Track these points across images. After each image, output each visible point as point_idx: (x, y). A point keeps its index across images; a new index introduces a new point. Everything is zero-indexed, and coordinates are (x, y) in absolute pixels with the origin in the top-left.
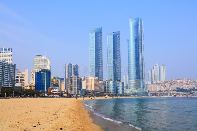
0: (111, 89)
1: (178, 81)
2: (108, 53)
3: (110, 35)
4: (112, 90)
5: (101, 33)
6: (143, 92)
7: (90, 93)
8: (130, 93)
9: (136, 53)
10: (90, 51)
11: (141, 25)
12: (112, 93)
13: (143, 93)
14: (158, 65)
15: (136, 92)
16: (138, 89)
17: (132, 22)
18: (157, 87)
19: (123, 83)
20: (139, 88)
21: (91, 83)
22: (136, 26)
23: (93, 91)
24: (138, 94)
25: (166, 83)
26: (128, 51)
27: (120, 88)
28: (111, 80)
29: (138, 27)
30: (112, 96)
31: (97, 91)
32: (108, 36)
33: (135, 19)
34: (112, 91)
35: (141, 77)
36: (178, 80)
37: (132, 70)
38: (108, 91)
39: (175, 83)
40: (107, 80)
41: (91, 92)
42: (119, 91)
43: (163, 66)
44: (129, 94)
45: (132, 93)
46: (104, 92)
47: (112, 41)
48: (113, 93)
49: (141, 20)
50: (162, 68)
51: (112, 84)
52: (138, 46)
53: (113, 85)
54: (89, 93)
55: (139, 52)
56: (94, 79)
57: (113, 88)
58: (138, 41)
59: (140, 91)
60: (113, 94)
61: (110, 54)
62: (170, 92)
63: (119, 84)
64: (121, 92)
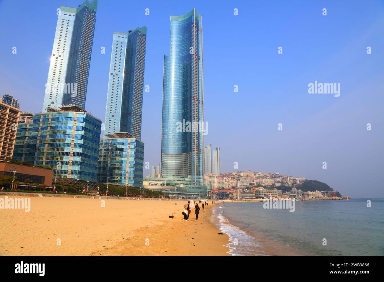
1: (242, 174)
3: (122, 35)
6: (200, 188)
8: (165, 187)
11: (198, 26)
13: (198, 190)
14: (209, 147)
15: (182, 186)
16: (186, 179)
17: (176, 20)
18: (217, 180)
19: (140, 144)
20: (189, 176)
22: (187, 27)
24: (186, 191)
25: (224, 176)
36: (241, 172)
39: (240, 176)
43: (217, 149)
45: (172, 188)
50: (215, 153)
57: (79, 150)
59: (190, 184)
61: (116, 79)
62: (257, 189)
63: (123, 147)
64: (127, 181)
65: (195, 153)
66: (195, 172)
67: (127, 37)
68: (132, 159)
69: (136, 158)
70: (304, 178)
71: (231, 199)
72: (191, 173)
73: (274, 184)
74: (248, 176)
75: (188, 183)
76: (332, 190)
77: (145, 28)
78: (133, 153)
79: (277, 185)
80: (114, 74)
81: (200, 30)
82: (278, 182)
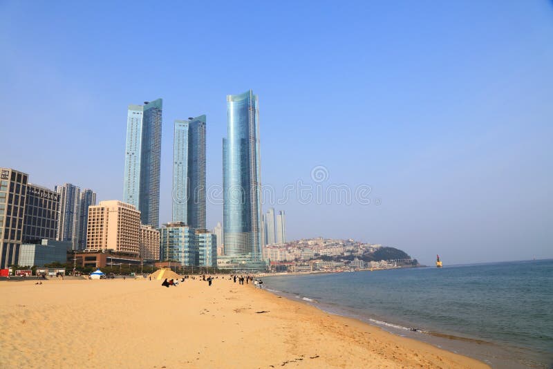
0: (181, 252)
1: (310, 243)
2: (176, 166)
3: (182, 124)
4: (183, 255)
5: (160, 111)
6: (259, 263)
7: (94, 259)
8: (230, 264)
9: (242, 170)
10: (127, 156)
11: (254, 107)
12: (183, 264)
13: (258, 265)
14: (272, 212)
15: (243, 262)
16: (247, 256)
17: (233, 101)
18: (279, 253)
19: (214, 237)
20: (250, 253)
21: (104, 224)
22: (243, 109)
23: (110, 252)
24: (247, 267)
25: (289, 245)
26: (224, 164)
27: (206, 250)
28: (182, 224)
29: (247, 110)
30: (186, 273)
31: (127, 255)
32: (177, 124)
33: (241, 96)
34: (184, 260)
35: (254, 226)
36: (309, 240)
37: (232, 209)
38: (172, 257)
39: (306, 246)
40: (169, 223)
41: (98, 256)
42: (203, 259)
43: (281, 214)
44: (228, 267)
45: (235, 264)
46: (157, 261)
47: (186, 137)
48: (187, 265)
49: (254, 97)
50: (279, 218)
51: (185, 237)
52: (248, 153)
53: (187, 239)
54: (88, 259)
55: (249, 167)
56: (119, 209)
57: (187, 249)
58: (248, 143)
59: (251, 260)
60: (186, 268)
61: (180, 168)
62: (314, 261)
63: (203, 240)
64: (208, 263)
65: (254, 232)
66: (255, 248)
67: (188, 125)
68: (210, 248)
69: (213, 247)
70: (380, 245)
71: (289, 271)
72: (251, 251)
73: (343, 254)
74: (316, 244)
75: (249, 259)
76: (409, 257)
77: (204, 117)
78: (210, 244)
79: (345, 254)
80: (178, 163)
81: (256, 111)
82: (348, 251)
